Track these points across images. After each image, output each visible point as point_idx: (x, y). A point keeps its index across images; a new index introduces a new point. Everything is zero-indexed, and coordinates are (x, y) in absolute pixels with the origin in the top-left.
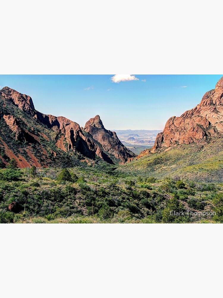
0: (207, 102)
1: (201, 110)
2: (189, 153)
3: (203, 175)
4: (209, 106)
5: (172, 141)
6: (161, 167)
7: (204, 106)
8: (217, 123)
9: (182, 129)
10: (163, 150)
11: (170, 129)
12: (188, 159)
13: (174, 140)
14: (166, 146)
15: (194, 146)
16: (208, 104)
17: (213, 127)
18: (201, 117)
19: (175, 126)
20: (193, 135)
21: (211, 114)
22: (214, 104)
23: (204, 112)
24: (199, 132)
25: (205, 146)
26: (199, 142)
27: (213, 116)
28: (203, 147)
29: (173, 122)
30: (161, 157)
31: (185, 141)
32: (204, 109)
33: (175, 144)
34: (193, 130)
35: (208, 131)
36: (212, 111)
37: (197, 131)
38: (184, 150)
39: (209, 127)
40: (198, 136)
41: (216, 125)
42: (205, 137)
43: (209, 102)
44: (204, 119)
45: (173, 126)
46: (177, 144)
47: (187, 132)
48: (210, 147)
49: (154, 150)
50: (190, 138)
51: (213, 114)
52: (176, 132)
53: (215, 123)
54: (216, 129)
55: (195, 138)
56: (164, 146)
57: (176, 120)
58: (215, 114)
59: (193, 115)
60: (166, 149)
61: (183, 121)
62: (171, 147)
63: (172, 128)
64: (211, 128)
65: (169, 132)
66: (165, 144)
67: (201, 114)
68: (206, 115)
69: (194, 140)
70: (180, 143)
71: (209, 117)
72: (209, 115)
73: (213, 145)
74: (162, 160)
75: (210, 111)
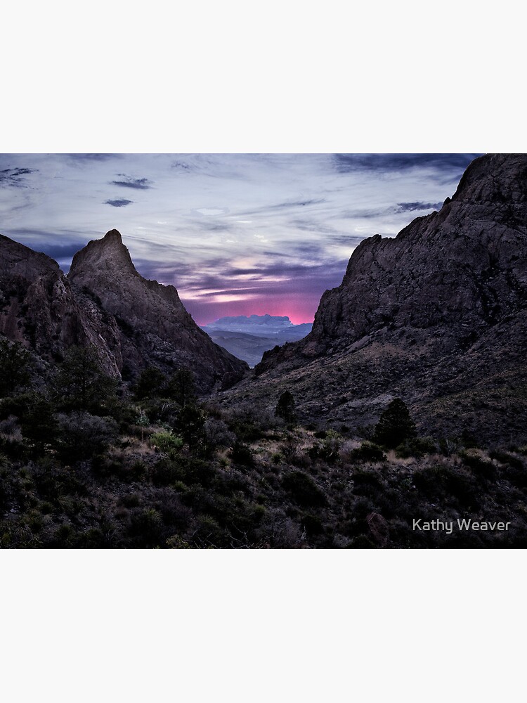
0: (482, 190)
1: (464, 216)
2: (428, 355)
4: (488, 203)
5: (372, 317)
6: (344, 400)
7: (473, 203)
8: (514, 258)
9: (404, 277)
10: (344, 344)
11: (366, 276)
12: (430, 376)
13: (378, 311)
14: (352, 332)
15: (443, 331)
16: (485, 198)
17: (504, 273)
18: (465, 240)
19: (380, 268)
20: (440, 298)
21: (497, 229)
22: (504, 197)
23: (474, 223)
24: (460, 289)
25: (481, 333)
26: (460, 318)
27: (502, 235)
28: (474, 338)
29: (374, 254)
30: (340, 370)
31: (416, 315)
32: (475, 211)
33: (381, 327)
34: (442, 280)
35: (489, 284)
36: (498, 221)
37: (452, 284)
38: (414, 347)
39: (490, 270)
40: (458, 301)
41: (512, 266)
42: (479, 303)
43: (488, 192)
44: (475, 244)
45: (374, 268)
46: (389, 327)
47: (420, 286)
48: (497, 336)
49: (312, 344)
50: (430, 306)
51: (503, 229)
52: (385, 286)
53: (510, 257)
54: (513, 277)
55: (449, 309)
56: (346, 332)
57: (382, 249)
58: (509, 229)
59: (437, 231)
60: (352, 342)
61: (407, 251)
62: (369, 335)
63: (372, 272)
64: (497, 274)
65: (363, 285)
66: (349, 325)
67: (465, 228)
68: (482, 233)
69: (445, 312)
70: (398, 324)
71: (489, 240)
72: (489, 232)
73: (506, 329)
74: (343, 377)
75: (494, 220)
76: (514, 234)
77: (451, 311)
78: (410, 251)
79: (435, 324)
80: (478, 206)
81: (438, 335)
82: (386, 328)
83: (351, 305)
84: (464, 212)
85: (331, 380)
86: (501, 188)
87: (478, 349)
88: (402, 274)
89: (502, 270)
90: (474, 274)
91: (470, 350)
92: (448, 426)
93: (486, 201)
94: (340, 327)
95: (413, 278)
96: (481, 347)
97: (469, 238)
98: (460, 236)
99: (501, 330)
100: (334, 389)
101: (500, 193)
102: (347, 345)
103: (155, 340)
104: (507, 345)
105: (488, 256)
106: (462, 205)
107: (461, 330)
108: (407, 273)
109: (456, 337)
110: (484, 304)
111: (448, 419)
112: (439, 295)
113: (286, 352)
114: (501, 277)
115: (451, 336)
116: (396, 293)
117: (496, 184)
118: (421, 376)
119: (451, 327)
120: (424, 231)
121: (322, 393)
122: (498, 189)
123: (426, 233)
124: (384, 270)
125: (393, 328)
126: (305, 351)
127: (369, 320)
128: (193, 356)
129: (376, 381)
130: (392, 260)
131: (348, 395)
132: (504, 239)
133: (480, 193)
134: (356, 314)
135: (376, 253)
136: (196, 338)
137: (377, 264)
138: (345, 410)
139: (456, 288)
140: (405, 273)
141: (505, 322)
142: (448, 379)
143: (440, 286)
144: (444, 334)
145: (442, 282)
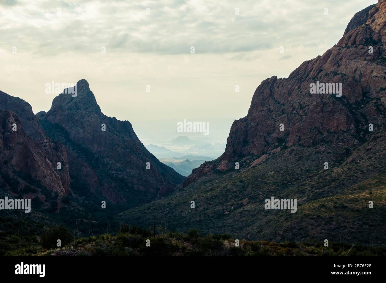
0: (356, 36)
1: (341, 59)
2: (311, 168)
3: (346, 224)
4: (361, 46)
5: (270, 140)
6: (242, 205)
7: (349, 47)
9: (294, 108)
10: (248, 161)
11: (265, 108)
12: (309, 185)
14: (255, 152)
15: (324, 149)
16: (358, 43)
17: (374, 101)
18: (342, 77)
19: (276, 101)
20: (321, 123)
21: (368, 67)
22: (374, 41)
23: (349, 63)
24: (337, 115)
25: (354, 150)
26: (338, 139)
27: (372, 72)
28: (348, 153)
29: (271, 91)
30: (241, 181)
31: (303, 137)
32: (350, 54)
33: (277, 147)
34: (322, 110)
35: (361, 111)
36: (370, 60)
37: (331, 112)
38: (301, 162)
39: (363, 100)
40: (335, 125)
41: (380, 96)
42: (352, 126)
43: (361, 38)
44: (350, 79)
45: (271, 101)
46: (282, 147)
47: (306, 114)
48: (366, 151)
49: (224, 162)
50: (314, 130)
51: (373, 67)
52: (279, 115)
53: (379, 89)
54: (381, 105)
55: (328, 131)
56: (250, 152)
57: (278, 87)
58: (379, 66)
59: (321, 70)
60: (254, 160)
61: (297, 87)
62: (267, 154)
63: (270, 106)
64: (368, 102)
65: (263, 116)
66: (252, 147)
67: (342, 67)
68: (355, 71)
69: (325, 134)
70: (289, 144)
71: (361, 76)
72: (362, 69)
73: (373, 146)
74: (244, 187)
75: (366, 60)
76: (382, 70)
77: (330, 133)
78: (299, 88)
79: (316, 144)
80: (353, 49)
81: (320, 152)
82: (279, 148)
83: (254, 131)
84: (341, 55)
85: (235, 189)
86: (372, 34)
87: (350, 163)
88: (292, 106)
89: (372, 99)
90: (349, 103)
91: (344, 163)
92: (312, 225)
93: (359, 45)
94: (246, 148)
95: (301, 108)
96: (353, 161)
97: (345, 75)
98: (338, 74)
99: (369, 147)
100: (236, 197)
101: (371, 38)
102: (250, 162)
103: (110, 162)
104: (373, 158)
105: (360, 88)
106: (340, 49)
107: (338, 147)
108: (296, 105)
109: (334, 153)
110: (357, 127)
111: (312, 219)
112: (320, 121)
113: (205, 169)
114: (371, 105)
115: (329, 153)
116: (288, 121)
117: (368, 31)
118: (302, 185)
119: (330, 146)
120: (310, 71)
121: (227, 200)
122: (370, 35)
123: (312, 73)
124: (279, 103)
125: (285, 147)
126: (220, 168)
127: (267, 142)
128: (139, 174)
129: (268, 189)
130: (285, 96)
131: (245, 201)
132: (374, 74)
133: (355, 39)
134: (257, 137)
135: (273, 91)
136: (142, 160)
137: (273, 98)
138: (241, 213)
139: (333, 115)
140: (294, 105)
141: (373, 140)
142: (324, 187)
143: (321, 114)
144: (324, 151)
145: (322, 111)
